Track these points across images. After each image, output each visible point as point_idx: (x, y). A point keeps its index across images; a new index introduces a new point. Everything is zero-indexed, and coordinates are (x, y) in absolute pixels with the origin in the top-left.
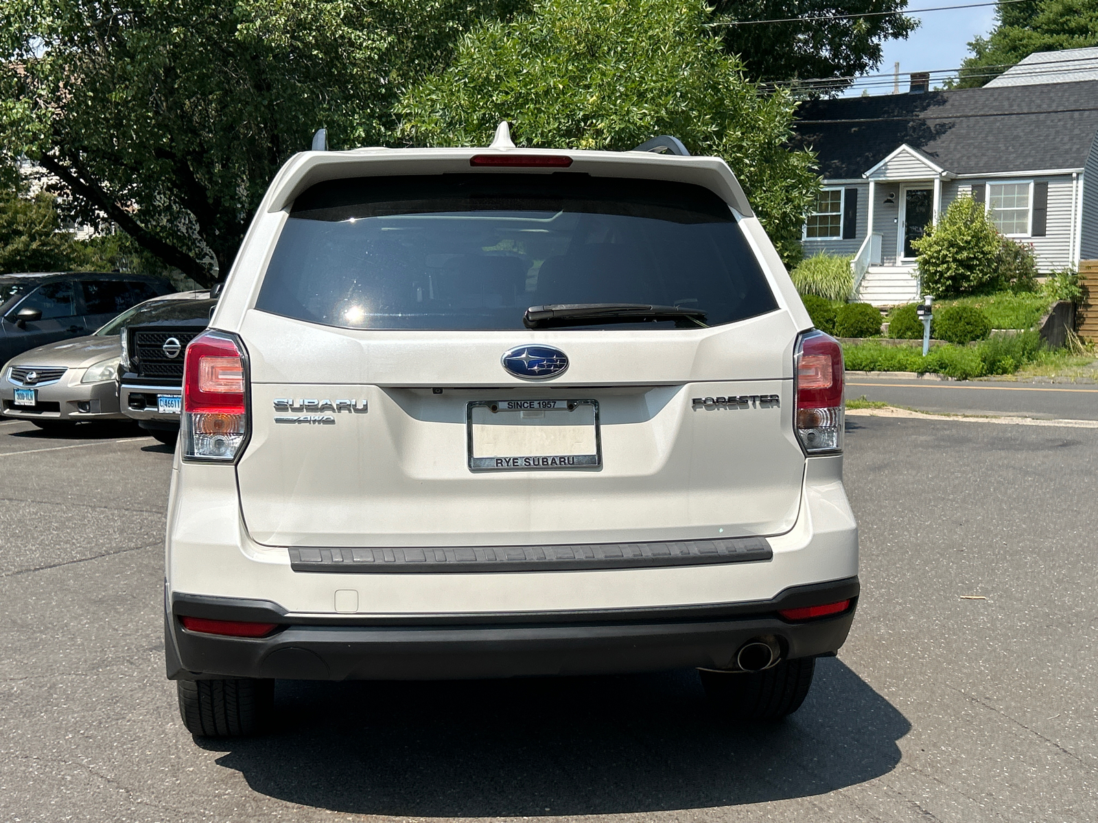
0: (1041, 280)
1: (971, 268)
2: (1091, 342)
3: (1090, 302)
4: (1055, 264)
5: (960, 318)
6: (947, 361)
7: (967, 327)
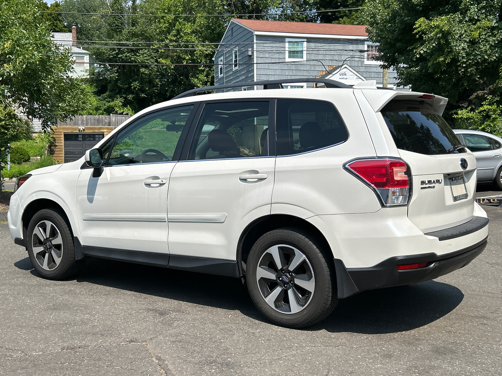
0: (34, 135)
1: (8, 129)
2: (58, 162)
3: (56, 144)
4: (38, 127)
5: (17, 152)
6: (23, 172)
7: (21, 156)
